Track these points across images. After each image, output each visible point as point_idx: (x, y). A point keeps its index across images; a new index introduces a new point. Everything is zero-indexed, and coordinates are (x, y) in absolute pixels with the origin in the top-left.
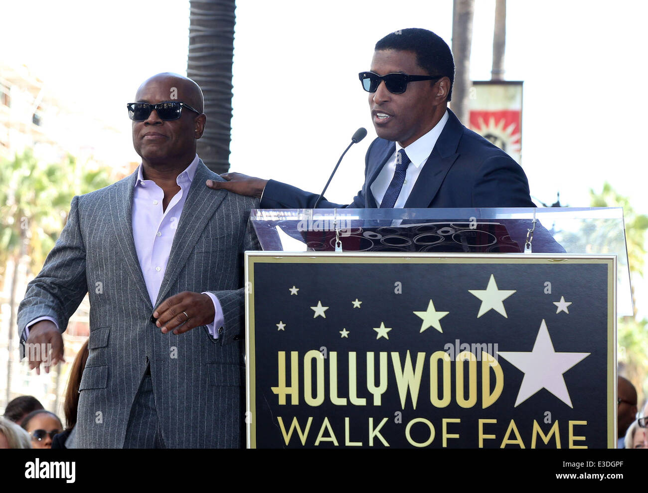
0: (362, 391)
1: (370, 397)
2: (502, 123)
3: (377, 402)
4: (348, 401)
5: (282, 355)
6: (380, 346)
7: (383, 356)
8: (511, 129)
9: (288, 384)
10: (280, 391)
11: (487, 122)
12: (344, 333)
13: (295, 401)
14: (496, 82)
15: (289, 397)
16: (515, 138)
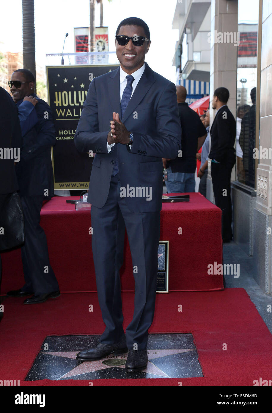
0: (78, 102)
1: (80, 103)
2: (103, 38)
3: (82, 104)
4: (74, 105)
5: (56, 93)
6: (82, 90)
7: (83, 92)
8: (106, 39)
9: (58, 100)
10: (57, 102)
11: (99, 38)
12: (72, 87)
13: (60, 105)
14: (101, 27)
15: (59, 104)
16: (107, 41)
